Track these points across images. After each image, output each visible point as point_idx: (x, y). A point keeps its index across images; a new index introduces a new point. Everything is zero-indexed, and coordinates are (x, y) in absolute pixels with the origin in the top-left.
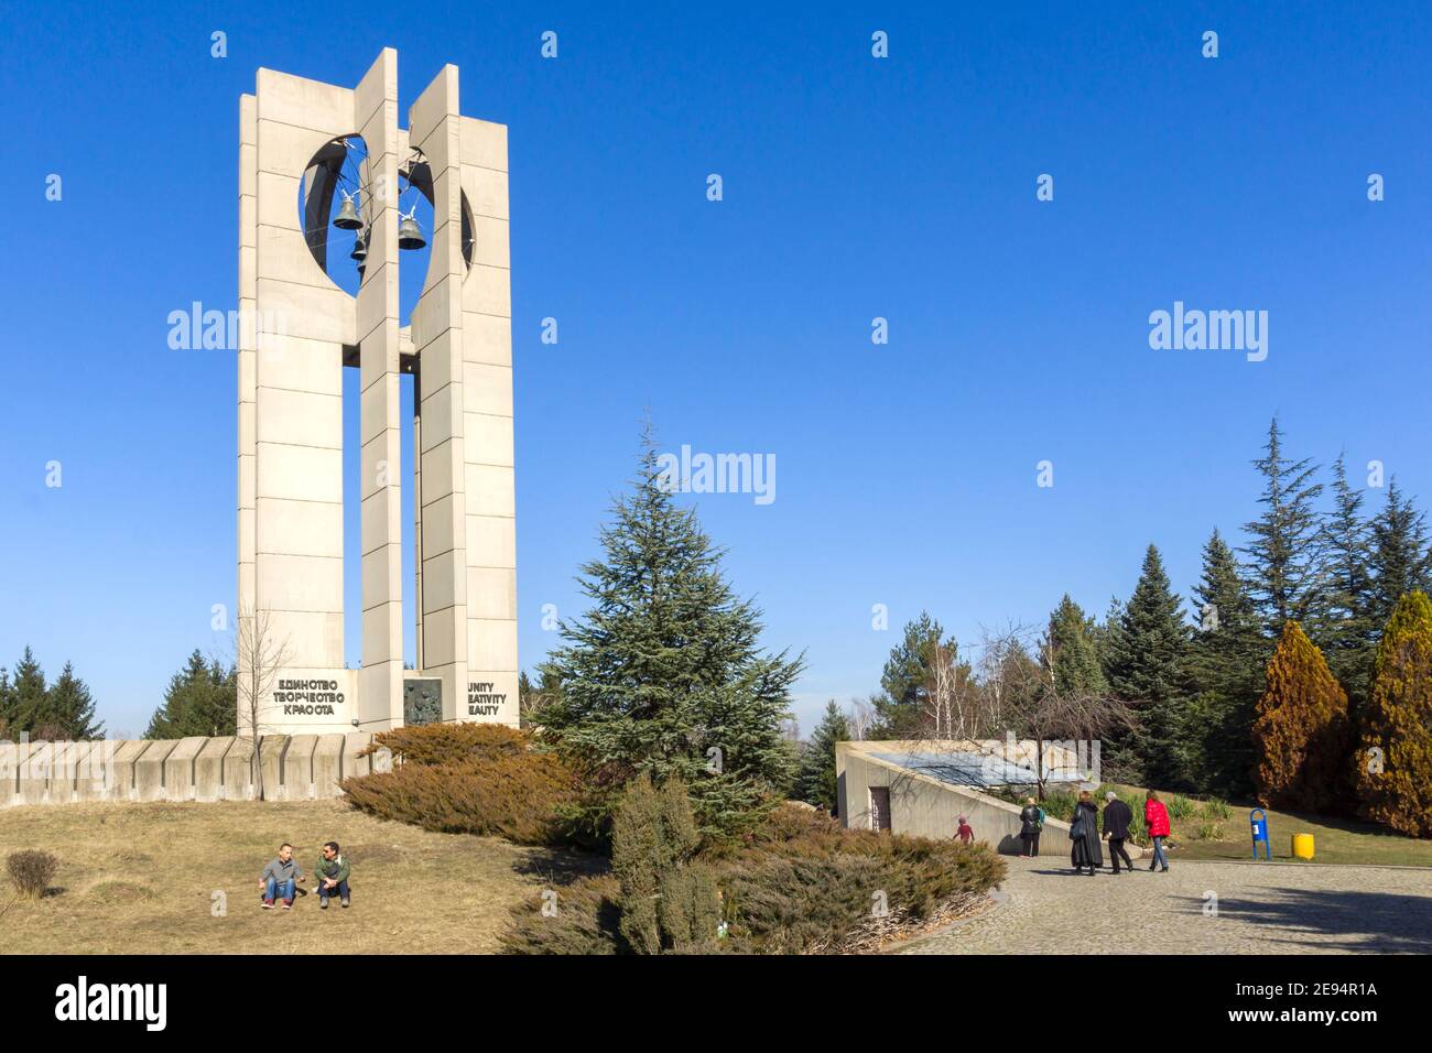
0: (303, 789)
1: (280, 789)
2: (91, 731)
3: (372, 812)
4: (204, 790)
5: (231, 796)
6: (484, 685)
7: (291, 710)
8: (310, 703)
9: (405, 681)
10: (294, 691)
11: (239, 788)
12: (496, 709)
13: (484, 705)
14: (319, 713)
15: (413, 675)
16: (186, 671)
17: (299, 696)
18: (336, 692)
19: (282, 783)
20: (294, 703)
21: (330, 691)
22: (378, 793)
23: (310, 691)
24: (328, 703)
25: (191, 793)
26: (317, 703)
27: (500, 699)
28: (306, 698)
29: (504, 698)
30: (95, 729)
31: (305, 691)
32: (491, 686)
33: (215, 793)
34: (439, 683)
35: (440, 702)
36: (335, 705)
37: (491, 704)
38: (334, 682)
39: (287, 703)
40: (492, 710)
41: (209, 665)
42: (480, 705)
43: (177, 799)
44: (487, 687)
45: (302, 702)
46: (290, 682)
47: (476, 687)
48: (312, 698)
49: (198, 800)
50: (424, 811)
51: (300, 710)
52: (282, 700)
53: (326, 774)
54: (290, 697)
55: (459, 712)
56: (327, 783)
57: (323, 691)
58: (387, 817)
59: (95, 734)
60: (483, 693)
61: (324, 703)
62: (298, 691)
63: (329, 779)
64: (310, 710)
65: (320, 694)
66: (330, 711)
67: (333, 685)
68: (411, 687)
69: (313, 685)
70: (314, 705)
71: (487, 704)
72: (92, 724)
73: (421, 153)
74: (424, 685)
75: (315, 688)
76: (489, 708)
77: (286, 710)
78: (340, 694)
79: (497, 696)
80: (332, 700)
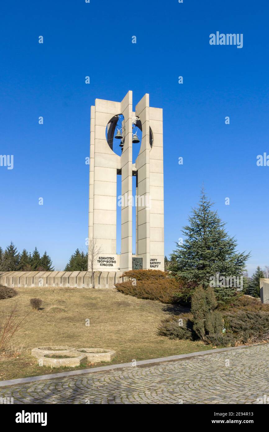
0: (105, 286)
1: (99, 285)
2: (51, 269)
3: (123, 292)
4: (79, 285)
5: (86, 287)
6: (155, 259)
9: (133, 258)
10: (103, 260)
11: (88, 285)
12: (158, 266)
13: (154, 265)
14: (109, 266)
15: (135, 256)
16: (75, 254)
17: (104, 261)
18: (114, 260)
19: (99, 284)
20: (103, 263)
21: (112, 260)
22: (125, 287)
23: (107, 260)
24: (112, 263)
25: (76, 286)
26: (109, 263)
27: (159, 263)
29: (160, 263)
30: (52, 268)
31: (105, 260)
32: (156, 260)
33: (82, 286)
34: (142, 258)
35: (142, 264)
36: (114, 264)
37: (157, 265)
38: (113, 258)
39: (101, 263)
41: (81, 253)
42: (153, 265)
43: (72, 287)
44: (155, 260)
45: (105, 263)
46: (102, 257)
47: (152, 260)
48: (107, 262)
49: (77, 287)
50: (137, 293)
51: (104, 265)
52: (100, 262)
53: (111, 282)
55: (147, 266)
56: (111, 284)
57: (110, 260)
58: (127, 294)
59: (52, 269)
60: (154, 262)
61: (110, 263)
62: (104, 260)
63: (112, 283)
64: (107, 265)
66: (112, 265)
67: (113, 259)
68: (134, 259)
69: (108, 258)
70: (108, 264)
71: (155, 265)
72: (51, 267)
73: (139, 117)
74: (138, 259)
75: (108, 259)
76: (156, 266)
77: (101, 265)
78: (115, 261)
79: (158, 263)
80: (113, 262)
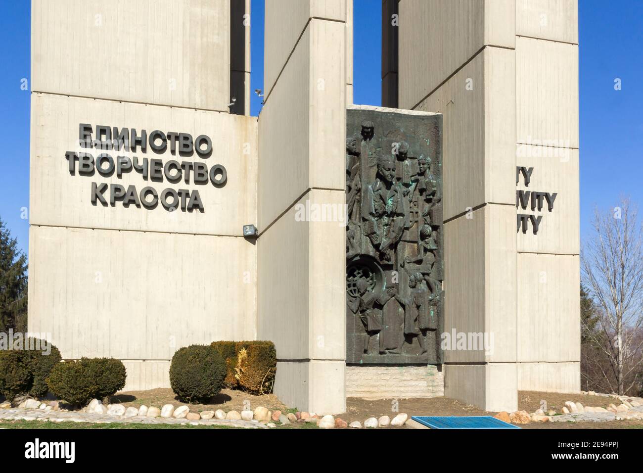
7: (107, 196)
8: (150, 183)
10: (113, 154)
12: (536, 222)
18: (209, 163)
20: (113, 180)
21: (195, 159)
23: (151, 155)
24: (192, 187)
26: (166, 185)
27: (545, 203)
28: (140, 170)
29: (550, 199)
31: (140, 155)
36: (207, 192)
37: (528, 211)
38: (204, 140)
39: (97, 179)
40: (530, 224)
45: (133, 180)
46: (103, 131)
48: (155, 171)
51: (126, 198)
52: (86, 172)
54: (106, 166)
57: (180, 159)
61: (181, 186)
64: (150, 199)
65: (173, 165)
66: (196, 205)
67: (204, 147)
69: (159, 142)
70: (160, 187)
75: (161, 150)
77: (97, 197)
78: (219, 170)
79: (538, 196)
80: (201, 179)
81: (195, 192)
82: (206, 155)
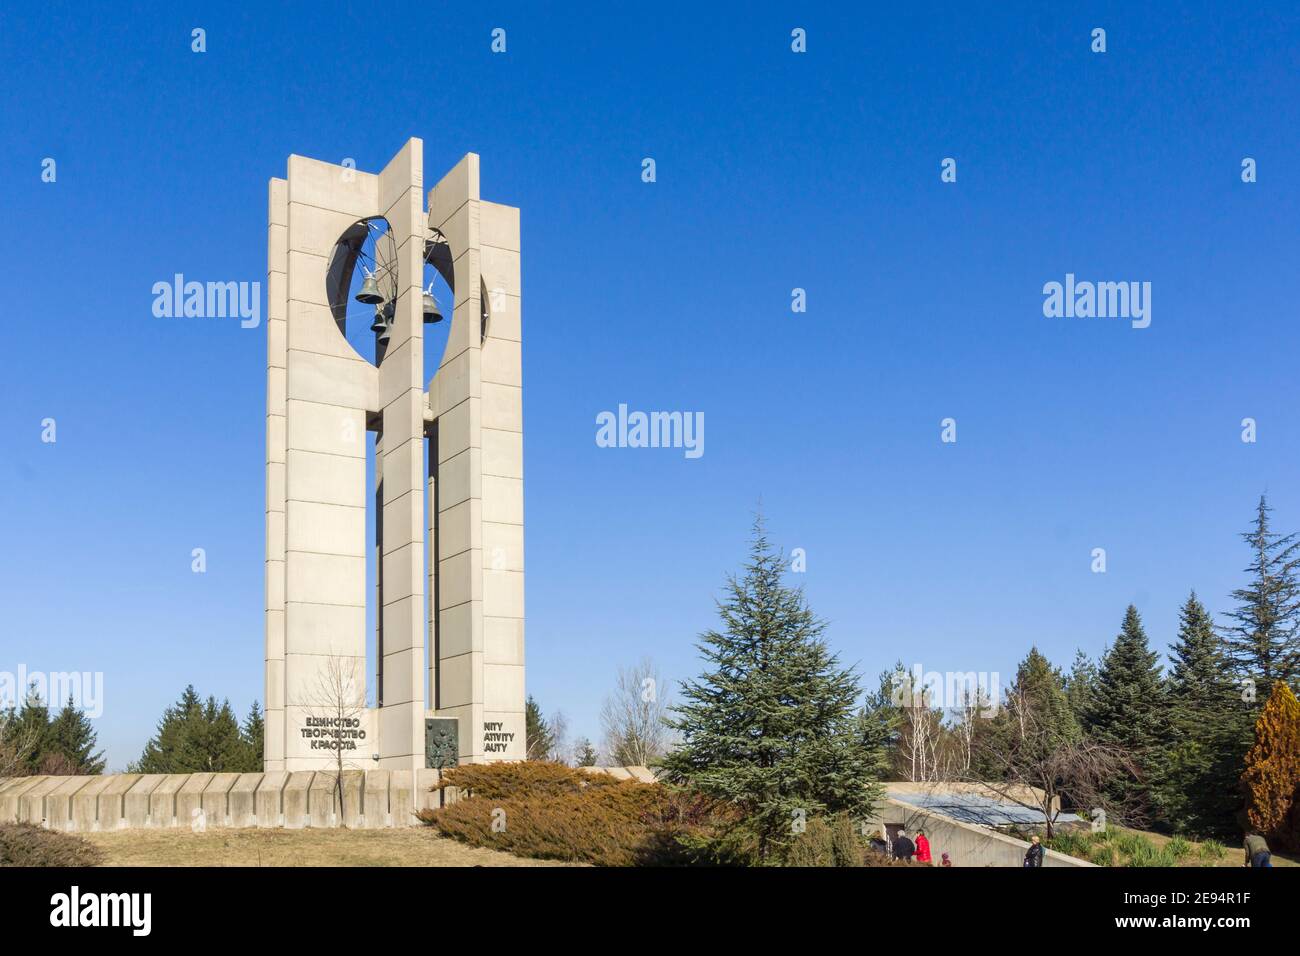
0: (381, 818)
1: (360, 818)
2: (92, 760)
3: (463, 839)
4: (292, 817)
5: (316, 823)
6: (494, 724)
7: (317, 745)
8: (334, 739)
9: (427, 720)
10: (320, 728)
11: (323, 817)
12: (504, 747)
13: (494, 742)
15: (432, 715)
16: (180, 705)
17: (324, 733)
18: (358, 729)
19: (362, 812)
20: (320, 738)
21: (352, 728)
22: (465, 823)
23: (335, 728)
24: (351, 739)
25: (280, 821)
26: (341, 739)
27: (509, 738)
28: (331, 734)
29: (512, 736)
30: (95, 758)
31: (330, 728)
32: (500, 725)
33: (302, 821)
34: (456, 722)
35: (457, 740)
36: (357, 741)
37: (501, 742)
38: (356, 719)
39: (314, 738)
40: (501, 748)
41: (203, 699)
42: (490, 744)
43: (266, 824)
44: (497, 727)
45: (328, 738)
46: (316, 719)
47: (487, 726)
48: (337, 734)
49: (285, 827)
50: (514, 840)
51: (326, 745)
52: (309, 736)
53: (402, 806)
54: (317, 733)
55: (478, 753)
56: (402, 813)
57: (346, 728)
58: (478, 845)
59: (95, 762)
60: (493, 732)
61: (347, 739)
62: (323, 728)
63: (404, 809)
64: (333, 745)
65: (344, 731)
66: (352, 746)
67: (356, 723)
68: (431, 725)
69: (338, 722)
70: (338, 740)
71: (497, 742)
72: (92, 754)
73: (440, 234)
74: (443, 724)
75: (339, 725)
76: (498, 745)
77: (313, 744)
78: (362, 732)
79: (506, 735)
80: (355, 736)
81: (353, 743)
82: (357, 726)
